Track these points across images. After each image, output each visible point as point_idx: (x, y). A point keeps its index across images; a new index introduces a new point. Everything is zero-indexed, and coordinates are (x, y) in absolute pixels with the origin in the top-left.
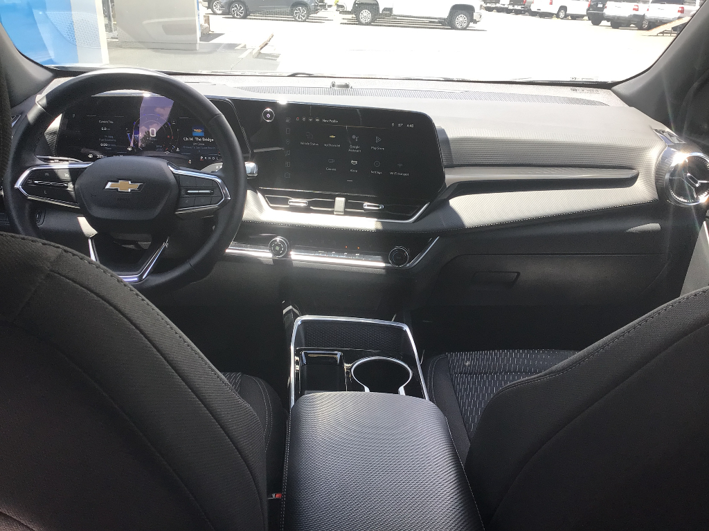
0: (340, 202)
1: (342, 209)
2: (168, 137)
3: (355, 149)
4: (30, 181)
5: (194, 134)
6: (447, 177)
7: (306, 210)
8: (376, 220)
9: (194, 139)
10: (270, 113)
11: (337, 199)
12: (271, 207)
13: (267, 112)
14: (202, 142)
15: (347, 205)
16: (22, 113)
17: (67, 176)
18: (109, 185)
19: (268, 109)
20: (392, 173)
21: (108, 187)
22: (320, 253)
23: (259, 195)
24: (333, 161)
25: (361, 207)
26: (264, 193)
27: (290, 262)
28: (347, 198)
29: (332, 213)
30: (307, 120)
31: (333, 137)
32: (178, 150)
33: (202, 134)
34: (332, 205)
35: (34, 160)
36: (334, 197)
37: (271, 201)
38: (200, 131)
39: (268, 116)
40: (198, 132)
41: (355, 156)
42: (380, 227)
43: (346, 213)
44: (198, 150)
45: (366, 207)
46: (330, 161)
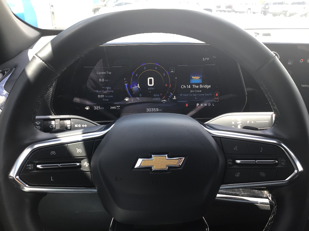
2: (166, 85)
4: (30, 167)
5: (192, 81)
9: (192, 86)
14: (199, 89)
16: (16, 67)
17: (79, 151)
18: (139, 163)
21: (137, 165)
32: (175, 98)
33: (200, 81)
35: (34, 134)
38: (198, 77)
40: (196, 79)
44: (195, 96)
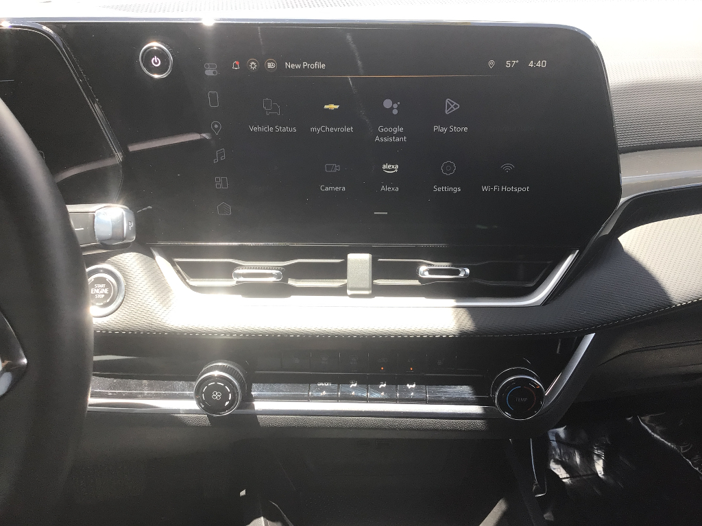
0: (359, 261)
1: (367, 284)
3: (391, 135)
6: (626, 179)
7: (279, 289)
8: (452, 302)
10: (160, 53)
11: (352, 257)
12: (193, 288)
13: (150, 53)
15: (378, 270)
19: (155, 45)
20: (485, 189)
22: (322, 389)
23: (161, 261)
24: (337, 168)
25: (411, 272)
26: (170, 254)
27: (254, 416)
28: (376, 254)
29: (341, 291)
30: (262, 66)
31: (332, 107)
34: (340, 271)
36: (343, 254)
37: (191, 271)
39: (156, 61)
41: (390, 152)
42: (467, 324)
43: (377, 291)
45: (427, 275)
46: (329, 168)
